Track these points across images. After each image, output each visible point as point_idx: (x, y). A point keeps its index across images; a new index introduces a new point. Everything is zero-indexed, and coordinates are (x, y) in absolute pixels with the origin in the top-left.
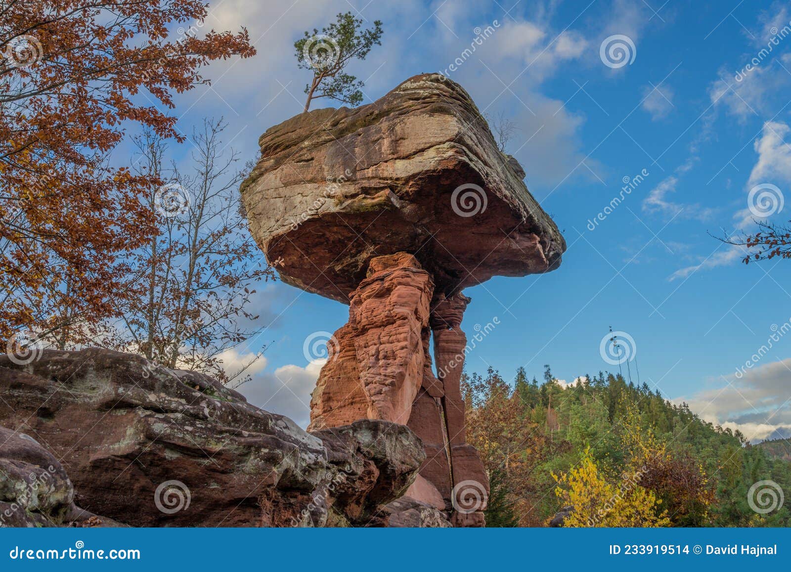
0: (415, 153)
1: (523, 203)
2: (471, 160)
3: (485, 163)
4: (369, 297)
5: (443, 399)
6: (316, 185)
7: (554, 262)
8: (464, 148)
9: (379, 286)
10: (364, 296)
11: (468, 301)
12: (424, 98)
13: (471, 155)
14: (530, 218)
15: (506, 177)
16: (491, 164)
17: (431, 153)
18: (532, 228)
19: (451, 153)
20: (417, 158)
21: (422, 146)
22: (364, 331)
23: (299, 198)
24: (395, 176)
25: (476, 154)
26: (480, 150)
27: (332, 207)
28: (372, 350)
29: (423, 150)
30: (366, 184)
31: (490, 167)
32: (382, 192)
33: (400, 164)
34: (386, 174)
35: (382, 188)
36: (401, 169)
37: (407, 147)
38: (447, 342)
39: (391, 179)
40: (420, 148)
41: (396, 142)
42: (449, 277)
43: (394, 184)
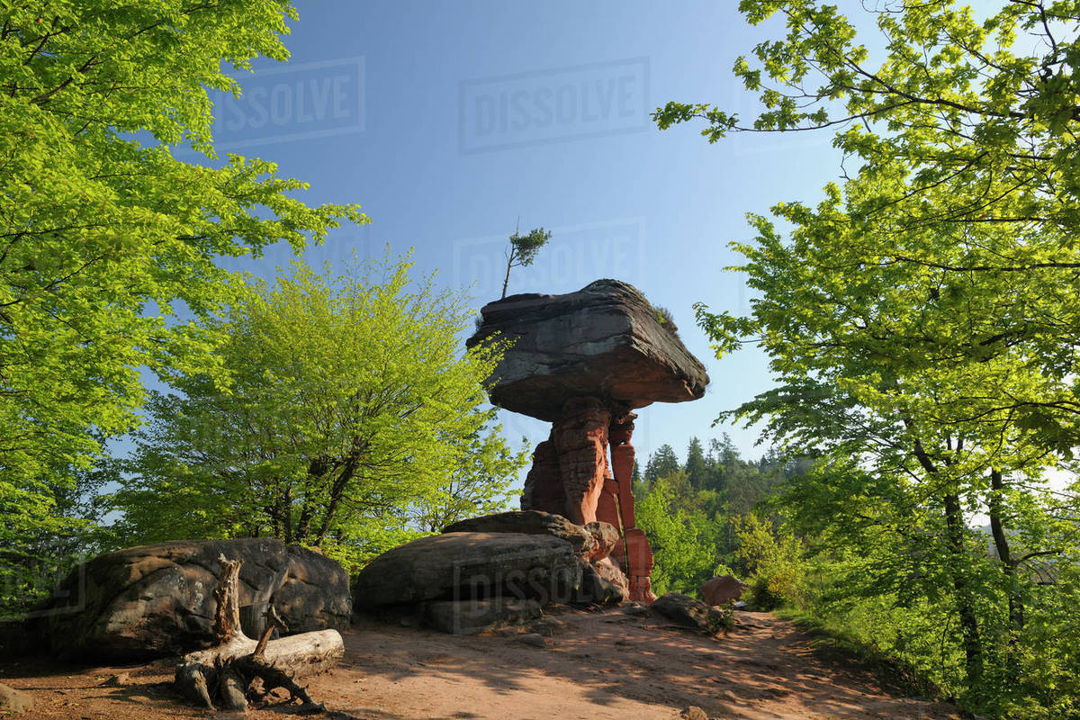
0: (601, 339)
1: (674, 362)
2: (637, 345)
3: (647, 342)
4: (567, 429)
6: (531, 354)
7: (699, 393)
8: (633, 338)
10: (564, 427)
11: (636, 416)
12: (606, 299)
13: (637, 340)
14: (679, 369)
15: (662, 346)
16: (651, 341)
17: (612, 340)
18: (682, 375)
19: (623, 342)
20: (602, 343)
21: (605, 335)
23: (519, 362)
24: (586, 354)
25: (640, 338)
26: (644, 335)
27: (544, 370)
28: (572, 466)
29: (605, 339)
30: (566, 357)
31: (650, 343)
32: (578, 365)
33: (590, 345)
34: (581, 352)
35: (580, 362)
36: (591, 349)
37: (595, 334)
39: (585, 356)
40: (603, 336)
41: (587, 331)
42: (622, 407)
43: (587, 360)
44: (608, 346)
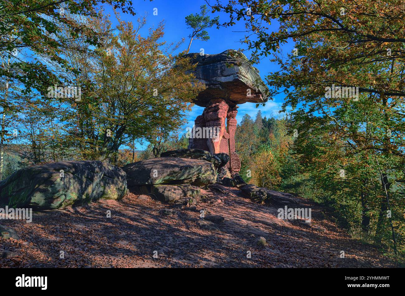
0: (227, 75)
1: (257, 87)
2: (243, 79)
3: (247, 78)
5: (229, 139)
8: (241, 76)
9: (213, 109)
10: (209, 111)
11: (238, 107)
12: (231, 58)
13: (243, 77)
14: (259, 90)
15: (252, 80)
17: (232, 76)
18: (260, 92)
19: (237, 78)
20: (228, 77)
22: (209, 121)
26: (245, 75)
29: (230, 75)
30: (212, 82)
32: (217, 85)
33: (223, 78)
34: (219, 80)
35: (218, 84)
36: (223, 79)
37: (225, 73)
38: (231, 123)
39: (220, 82)
40: (229, 74)
41: (222, 72)
42: (234, 103)
43: (221, 84)
44: (230, 79)
